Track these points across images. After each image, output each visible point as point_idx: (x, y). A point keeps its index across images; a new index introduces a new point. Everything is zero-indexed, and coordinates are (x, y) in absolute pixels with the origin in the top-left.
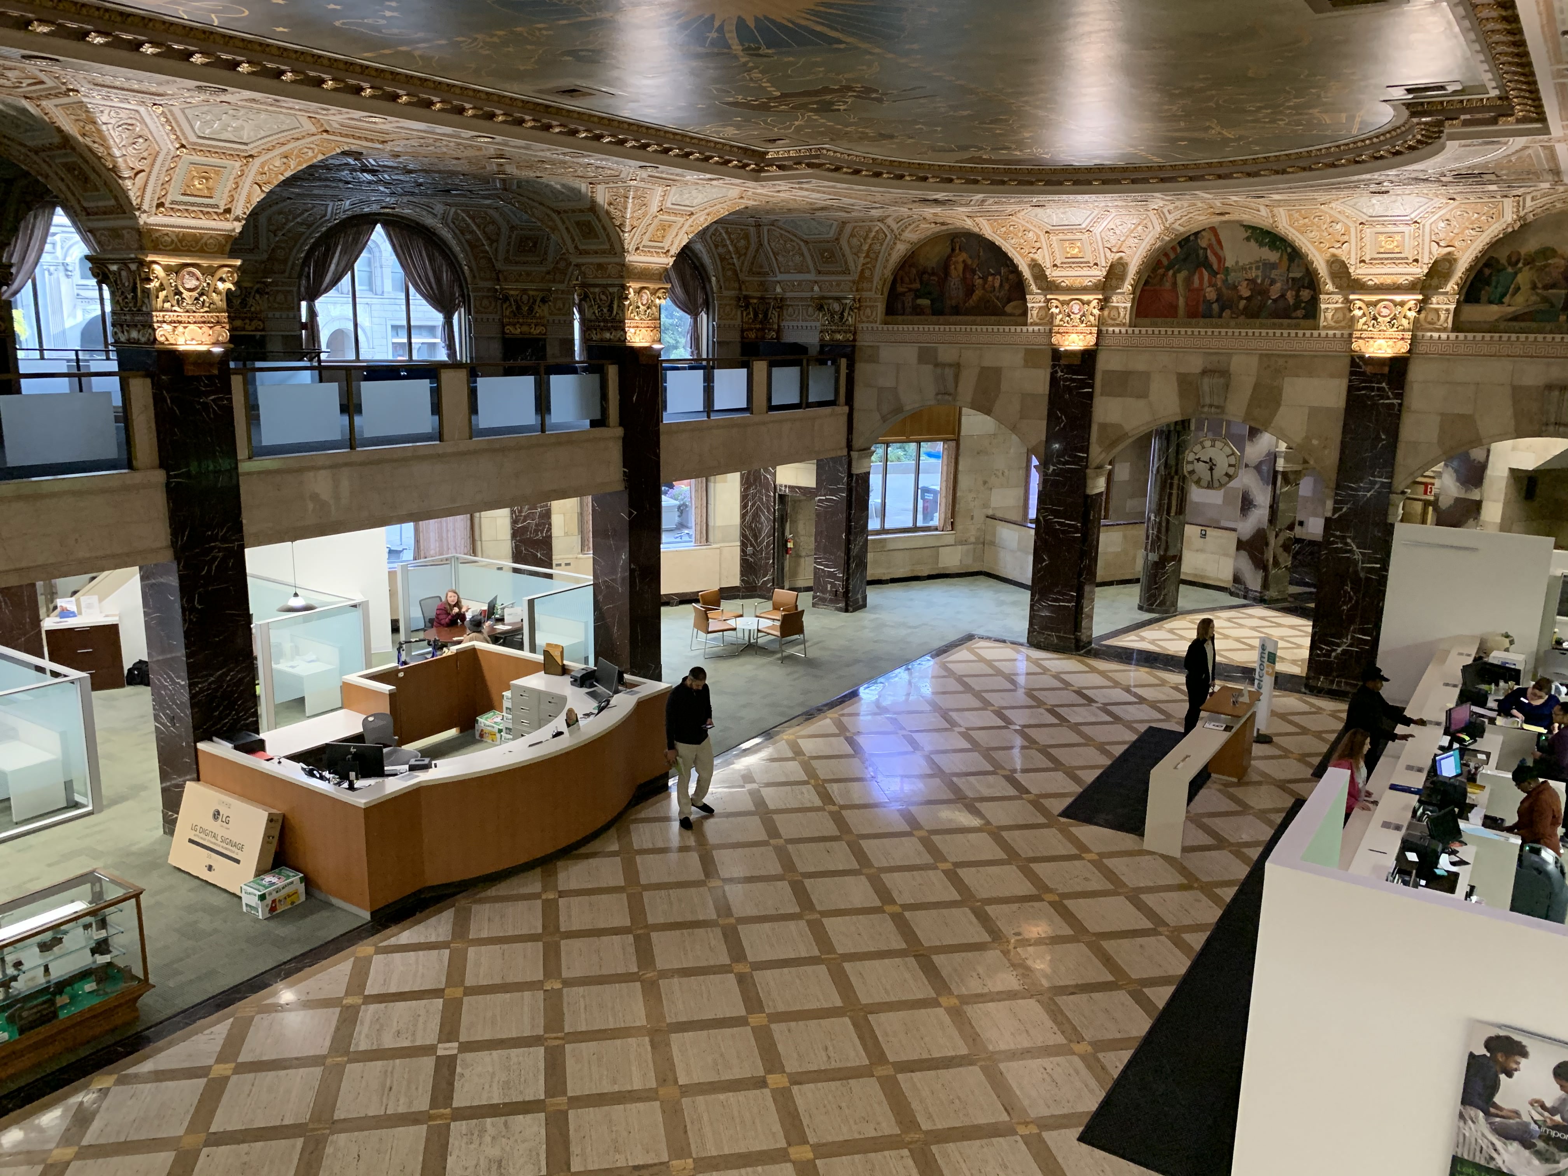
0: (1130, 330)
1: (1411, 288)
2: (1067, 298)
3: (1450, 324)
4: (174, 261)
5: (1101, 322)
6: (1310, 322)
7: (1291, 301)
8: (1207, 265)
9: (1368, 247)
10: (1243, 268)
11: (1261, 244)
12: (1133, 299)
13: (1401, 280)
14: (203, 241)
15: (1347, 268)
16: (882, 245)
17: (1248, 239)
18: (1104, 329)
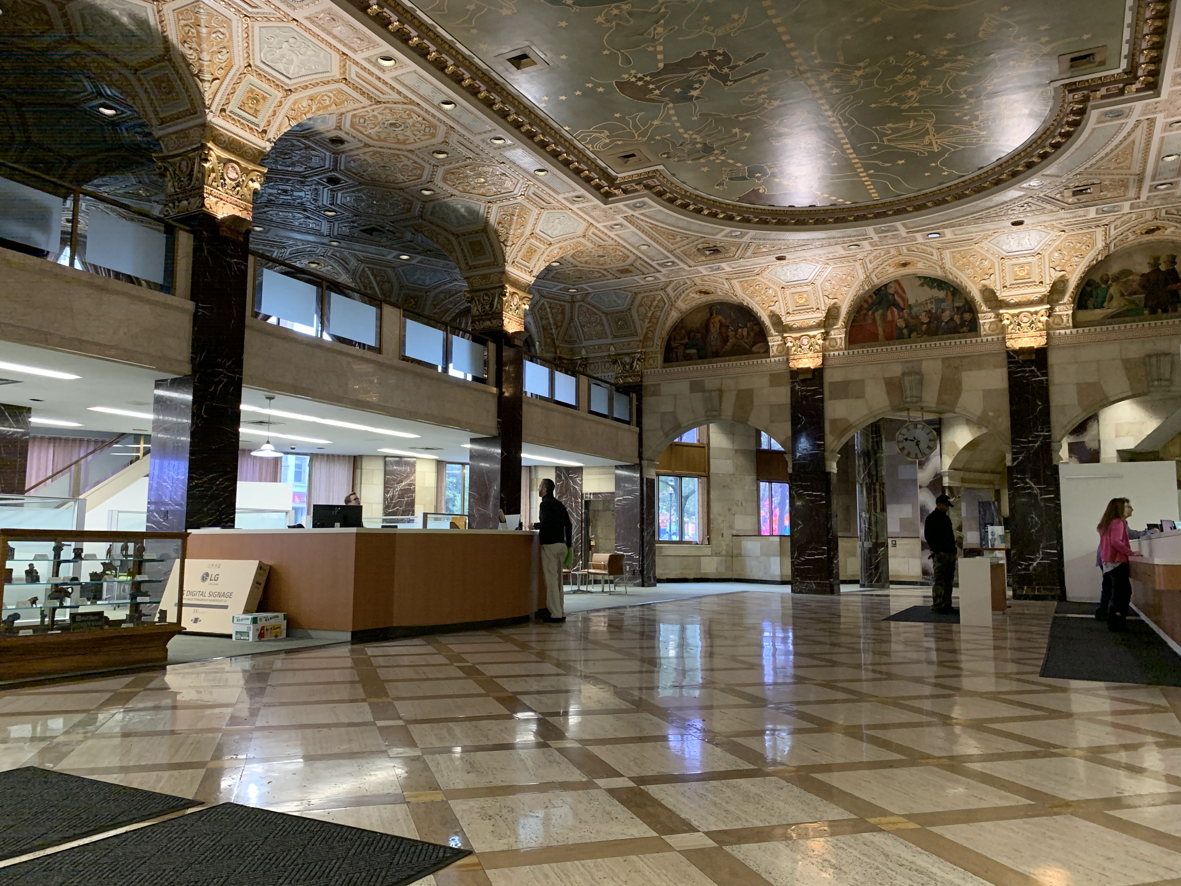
0: (846, 352)
1: (1040, 301)
2: (798, 335)
3: (1071, 324)
4: (225, 155)
5: (824, 349)
6: (973, 334)
7: (958, 322)
8: (896, 305)
9: (1008, 276)
10: (921, 304)
11: (932, 287)
12: (846, 332)
13: (1033, 297)
14: (245, 148)
15: (995, 293)
16: (661, 311)
17: (922, 285)
18: (827, 353)
